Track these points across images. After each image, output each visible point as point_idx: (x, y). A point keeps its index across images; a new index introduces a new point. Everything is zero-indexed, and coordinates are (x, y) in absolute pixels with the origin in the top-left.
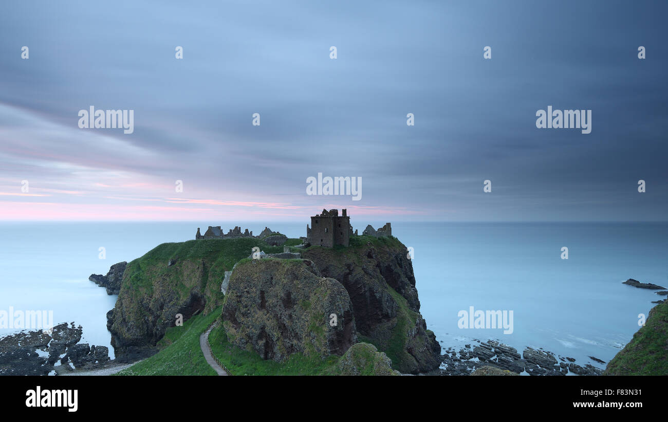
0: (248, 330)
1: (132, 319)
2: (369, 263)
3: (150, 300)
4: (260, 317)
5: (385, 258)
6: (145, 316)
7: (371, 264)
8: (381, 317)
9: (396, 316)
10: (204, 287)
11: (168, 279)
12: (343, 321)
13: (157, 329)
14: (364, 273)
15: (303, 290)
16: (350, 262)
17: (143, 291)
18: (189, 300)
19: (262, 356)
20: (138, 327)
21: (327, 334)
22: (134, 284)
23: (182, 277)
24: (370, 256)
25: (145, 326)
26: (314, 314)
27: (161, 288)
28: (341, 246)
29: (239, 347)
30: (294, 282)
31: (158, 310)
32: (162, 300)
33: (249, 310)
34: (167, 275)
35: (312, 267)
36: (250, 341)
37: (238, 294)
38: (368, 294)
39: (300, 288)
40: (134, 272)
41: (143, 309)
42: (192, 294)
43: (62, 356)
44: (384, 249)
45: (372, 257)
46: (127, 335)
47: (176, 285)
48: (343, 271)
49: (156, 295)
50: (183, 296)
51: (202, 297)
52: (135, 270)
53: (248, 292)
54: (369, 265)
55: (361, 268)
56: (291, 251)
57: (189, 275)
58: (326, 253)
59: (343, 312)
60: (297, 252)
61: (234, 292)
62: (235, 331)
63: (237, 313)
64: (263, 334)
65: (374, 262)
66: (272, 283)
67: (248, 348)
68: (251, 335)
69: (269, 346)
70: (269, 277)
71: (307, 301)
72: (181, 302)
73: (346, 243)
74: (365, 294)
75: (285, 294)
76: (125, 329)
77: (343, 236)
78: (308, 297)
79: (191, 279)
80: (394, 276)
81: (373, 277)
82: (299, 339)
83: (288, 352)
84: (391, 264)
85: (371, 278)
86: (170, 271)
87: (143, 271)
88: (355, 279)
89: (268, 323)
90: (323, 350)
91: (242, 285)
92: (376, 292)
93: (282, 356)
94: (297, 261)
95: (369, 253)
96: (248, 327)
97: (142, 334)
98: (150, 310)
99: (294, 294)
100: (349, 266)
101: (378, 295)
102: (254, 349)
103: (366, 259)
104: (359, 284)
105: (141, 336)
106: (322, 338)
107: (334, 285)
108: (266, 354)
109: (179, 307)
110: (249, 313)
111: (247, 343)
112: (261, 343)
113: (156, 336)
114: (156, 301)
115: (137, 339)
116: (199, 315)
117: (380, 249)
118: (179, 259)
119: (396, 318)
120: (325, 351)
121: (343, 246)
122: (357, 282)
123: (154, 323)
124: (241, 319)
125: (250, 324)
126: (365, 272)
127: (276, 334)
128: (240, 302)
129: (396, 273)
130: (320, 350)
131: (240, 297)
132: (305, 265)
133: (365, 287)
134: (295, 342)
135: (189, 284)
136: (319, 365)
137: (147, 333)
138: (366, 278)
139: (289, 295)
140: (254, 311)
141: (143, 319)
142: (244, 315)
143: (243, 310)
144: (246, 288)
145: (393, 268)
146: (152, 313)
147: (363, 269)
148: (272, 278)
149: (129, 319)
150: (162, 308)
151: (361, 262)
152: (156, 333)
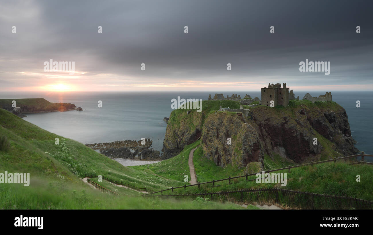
0: (211, 149)
1: (170, 139)
2: (301, 118)
3: (178, 131)
4: (216, 142)
5: (316, 115)
6: (176, 138)
7: (302, 118)
8: (308, 153)
9: (320, 153)
10: (202, 126)
11: (186, 120)
12: (252, 149)
13: (181, 146)
14: (296, 123)
15: (235, 129)
16: (285, 116)
17: (176, 126)
18: (195, 132)
19: (216, 164)
20: (173, 144)
21: (242, 155)
22: (172, 122)
23: (193, 120)
24: (302, 113)
25: (176, 144)
26: (238, 143)
27: (183, 125)
28: (282, 106)
29: (207, 158)
30: (231, 125)
31: (181, 136)
32: (183, 131)
33: (212, 138)
34: (186, 119)
35: (242, 117)
36: (212, 155)
37: (208, 130)
38: (299, 137)
39: (233, 128)
40: (172, 116)
41: (175, 135)
42: (196, 129)
43: (139, 153)
44: (316, 109)
45: (304, 114)
46: (168, 147)
47: (190, 124)
48: (281, 121)
49: (181, 129)
50: (193, 130)
51: (201, 131)
52: (173, 115)
53: (212, 129)
54: (301, 119)
55: (294, 121)
56: (243, 108)
57: (196, 119)
58: (269, 110)
59: (252, 144)
60: (248, 108)
61: (207, 128)
62: (206, 149)
63: (207, 140)
64: (217, 152)
65: (305, 117)
66: (222, 125)
67: (211, 159)
68: (212, 152)
69: (219, 159)
70: (221, 121)
71: (236, 136)
72: (191, 133)
73: (285, 104)
74: (297, 136)
75: (226, 131)
76: (167, 144)
77: (283, 100)
78: (236, 134)
79: (196, 121)
80: (323, 127)
81: (304, 126)
82: (231, 156)
83: (227, 163)
84: (320, 119)
85: (302, 127)
86: (188, 116)
87: (176, 116)
88: (289, 127)
89: (219, 146)
90: (240, 163)
91: (210, 125)
92: (305, 136)
93: (224, 165)
94: (233, 113)
95: (302, 111)
96: (211, 148)
97: (174, 147)
98: (178, 135)
99: (230, 131)
100: (285, 119)
101: (306, 139)
102: (213, 159)
103: (299, 114)
104: (292, 130)
105: (174, 148)
106: (240, 157)
107: (249, 127)
108: (218, 162)
109: (190, 135)
110: (212, 140)
111: (210, 156)
112: (216, 156)
113: (181, 149)
114: (181, 131)
115: (172, 149)
116: (199, 140)
117: (313, 109)
118: (192, 111)
119: (320, 154)
120: (240, 164)
121: (283, 106)
122: (291, 129)
123: (180, 142)
124: (209, 143)
125: (212, 146)
126: (298, 123)
127: (222, 152)
128: (208, 134)
129: (325, 125)
130: (238, 164)
131: (209, 131)
132: (237, 116)
133: (297, 132)
134: (229, 158)
135: (195, 124)
136: (236, 171)
137: (177, 147)
138: (298, 127)
139: (228, 131)
140: (214, 139)
141: (175, 140)
142: (210, 141)
143: (210, 138)
144: (211, 127)
145: (322, 121)
146: (179, 138)
147: (296, 121)
148: (222, 122)
149: (169, 139)
150: (183, 135)
151: (295, 116)
152: (180, 148)
